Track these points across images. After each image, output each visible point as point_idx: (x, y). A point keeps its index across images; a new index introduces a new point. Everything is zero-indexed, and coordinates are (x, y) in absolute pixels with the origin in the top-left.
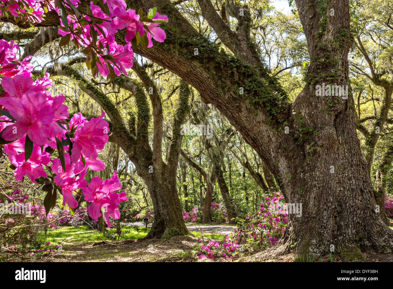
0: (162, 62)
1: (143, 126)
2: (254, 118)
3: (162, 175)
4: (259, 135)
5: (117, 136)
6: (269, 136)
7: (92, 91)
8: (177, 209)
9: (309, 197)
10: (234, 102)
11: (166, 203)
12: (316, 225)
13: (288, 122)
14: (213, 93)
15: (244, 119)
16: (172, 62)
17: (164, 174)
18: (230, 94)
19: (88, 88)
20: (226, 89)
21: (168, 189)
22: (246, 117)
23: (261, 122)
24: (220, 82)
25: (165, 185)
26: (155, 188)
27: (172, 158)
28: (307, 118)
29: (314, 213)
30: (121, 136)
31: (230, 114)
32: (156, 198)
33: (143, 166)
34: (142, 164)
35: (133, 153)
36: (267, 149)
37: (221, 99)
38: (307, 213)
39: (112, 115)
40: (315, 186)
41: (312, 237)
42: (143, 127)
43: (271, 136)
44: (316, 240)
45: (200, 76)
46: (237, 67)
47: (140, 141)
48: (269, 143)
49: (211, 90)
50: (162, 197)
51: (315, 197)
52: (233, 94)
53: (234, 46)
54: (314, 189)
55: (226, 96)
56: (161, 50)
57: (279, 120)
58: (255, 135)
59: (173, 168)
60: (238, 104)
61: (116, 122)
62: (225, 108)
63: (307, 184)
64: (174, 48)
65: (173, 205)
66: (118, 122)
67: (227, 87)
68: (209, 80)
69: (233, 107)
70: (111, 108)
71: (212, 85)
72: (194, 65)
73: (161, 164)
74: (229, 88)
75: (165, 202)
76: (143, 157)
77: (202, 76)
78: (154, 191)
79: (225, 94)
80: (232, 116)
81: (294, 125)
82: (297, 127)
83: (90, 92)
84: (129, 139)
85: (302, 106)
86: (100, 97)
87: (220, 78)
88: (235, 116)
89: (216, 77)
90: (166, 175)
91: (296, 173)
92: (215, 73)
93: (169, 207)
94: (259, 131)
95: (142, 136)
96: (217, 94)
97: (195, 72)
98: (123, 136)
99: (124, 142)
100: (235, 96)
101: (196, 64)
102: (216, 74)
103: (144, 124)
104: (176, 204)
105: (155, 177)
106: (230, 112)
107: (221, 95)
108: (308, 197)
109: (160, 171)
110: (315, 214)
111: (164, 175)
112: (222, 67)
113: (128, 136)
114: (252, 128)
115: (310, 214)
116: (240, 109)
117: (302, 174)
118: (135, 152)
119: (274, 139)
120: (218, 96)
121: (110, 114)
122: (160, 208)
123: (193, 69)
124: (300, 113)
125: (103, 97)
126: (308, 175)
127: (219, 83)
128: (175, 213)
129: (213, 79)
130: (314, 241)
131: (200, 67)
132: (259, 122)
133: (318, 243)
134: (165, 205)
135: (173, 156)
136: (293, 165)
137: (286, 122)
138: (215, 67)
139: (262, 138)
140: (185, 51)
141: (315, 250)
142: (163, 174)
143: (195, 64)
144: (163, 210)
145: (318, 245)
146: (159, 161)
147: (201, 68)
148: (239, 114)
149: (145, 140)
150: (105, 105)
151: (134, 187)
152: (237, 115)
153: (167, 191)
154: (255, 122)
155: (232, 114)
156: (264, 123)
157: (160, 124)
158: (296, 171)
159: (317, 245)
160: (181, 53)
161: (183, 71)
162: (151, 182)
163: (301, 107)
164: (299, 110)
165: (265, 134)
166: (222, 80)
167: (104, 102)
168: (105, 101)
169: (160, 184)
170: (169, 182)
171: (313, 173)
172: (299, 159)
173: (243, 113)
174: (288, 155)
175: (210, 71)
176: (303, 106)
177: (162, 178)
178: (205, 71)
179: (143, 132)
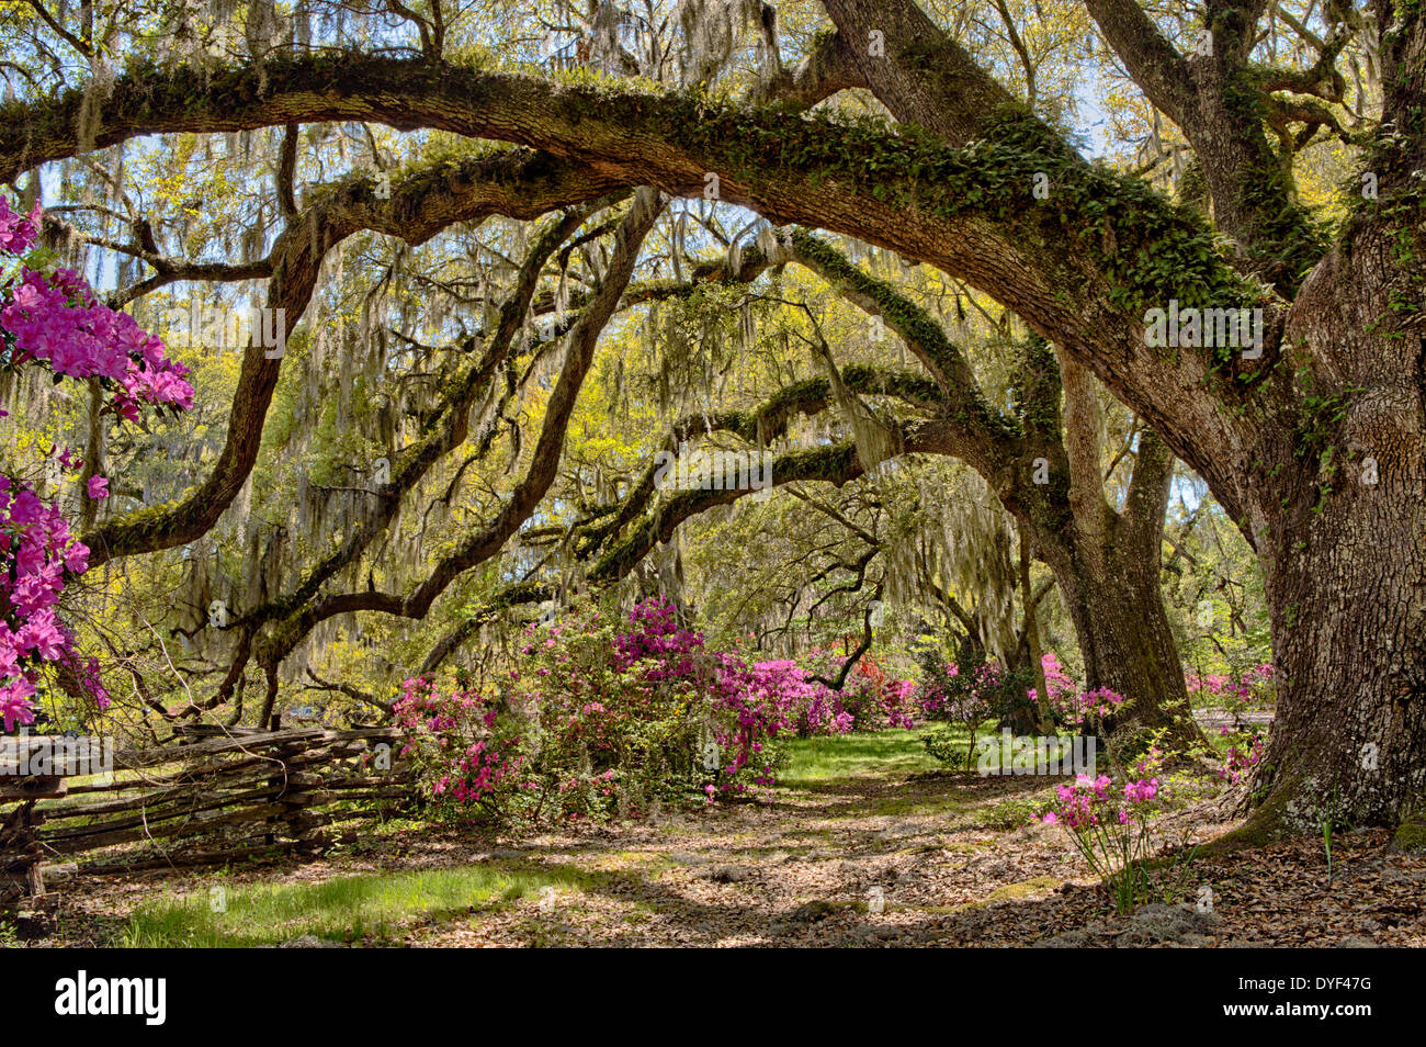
0: (882, 239)
1: (1040, 389)
2: (1170, 376)
3: (1106, 554)
4: (1194, 430)
5: (960, 435)
6: (1221, 432)
7: (874, 297)
8: (1162, 666)
9: (1316, 637)
10: (1110, 329)
11: (1118, 647)
12: (1332, 727)
13: (1275, 380)
14: (1046, 308)
15: (1144, 381)
16: (907, 232)
17: (1111, 548)
18: (1098, 303)
19: (861, 291)
20: (1084, 290)
21: (1128, 600)
22: (1150, 376)
23: (1194, 386)
24: (1062, 270)
25: (1118, 587)
26: (1082, 597)
27: (1139, 491)
28: (1325, 360)
29: (1331, 688)
30: (970, 433)
31: (1105, 367)
32: (1088, 632)
33: (1045, 525)
34: (1041, 521)
35: (1008, 486)
36: (1224, 477)
37: (1071, 325)
38: (1309, 688)
39: (940, 367)
40: (1336, 600)
41: (1311, 768)
42: (1039, 396)
43: (1227, 431)
44: (1321, 778)
45: (995, 263)
46: (1112, 211)
47: (1030, 444)
48: (1225, 454)
49: (1036, 298)
50: (1107, 629)
51: (1335, 635)
52: (1105, 303)
53: (1181, 110)
54: (1332, 608)
55: (1086, 313)
56: (870, 204)
57: (1242, 376)
58: (1185, 432)
59: (1146, 525)
60: (1121, 336)
61: (953, 387)
62: (1086, 352)
63: (1311, 591)
64: (905, 190)
65: (1144, 653)
66: (958, 387)
67: (1088, 283)
68: (1027, 269)
69: (1109, 345)
70: (934, 346)
71: (1038, 282)
72: (974, 232)
73: (1102, 516)
74: (1092, 285)
75: (1116, 645)
76: (1044, 497)
77: (1003, 259)
78: (1082, 609)
79: (1081, 308)
80: (1109, 374)
81: (1295, 389)
82: (1303, 393)
83: (870, 301)
84: (997, 441)
85: (1308, 320)
86: (898, 314)
87: (1061, 256)
88: (1119, 373)
89: (1048, 258)
90: (1119, 552)
91: (1288, 553)
92: (1042, 243)
93: (1130, 662)
94: (1194, 418)
95: (1037, 425)
96: (1055, 308)
97: (978, 251)
98: (976, 432)
99: (982, 452)
100: (1111, 310)
101: (979, 225)
102: (1047, 247)
103: (1041, 383)
104: (1156, 654)
105: (1082, 562)
106: (1105, 362)
107: (1068, 312)
108: (1312, 635)
109: (1099, 541)
110: (1334, 693)
111: (1113, 553)
112: (1064, 218)
113: (993, 434)
114: (1173, 408)
115: (1318, 693)
116: (1129, 350)
117: (1302, 557)
118: (1015, 483)
119: (1235, 443)
120: (1061, 315)
121: (933, 363)
122: (1100, 664)
123: (969, 243)
124: (1305, 345)
125: (908, 312)
126: (1317, 560)
127: (1059, 273)
128: (1153, 679)
129: (1038, 266)
130: (1313, 782)
131: (992, 232)
132: (1189, 389)
133: (1326, 790)
134: (1114, 654)
135: (1143, 485)
136: (1280, 530)
137: (1270, 379)
138: (1044, 224)
139: (1204, 439)
140: (940, 191)
141: (1308, 810)
142: (1108, 550)
143: (975, 227)
144: (1111, 672)
145: (1326, 794)
146: (1092, 506)
147: (996, 237)
148: (1128, 367)
149: (1047, 440)
150: (913, 339)
151: (1187, 581)
152: (1125, 369)
153: (1123, 607)
154: (1176, 388)
155: (1109, 369)
156: (1203, 389)
157: (1082, 380)
158: (1287, 547)
159: (1320, 795)
160: (926, 202)
161: (944, 253)
162: (1071, 577)
163: (1306, 324)
164: (1303, 337)
165: (1211, 425)
166: (1068, 263)
167: (909, 327)
168: (913, 324)
169: (1099, 585)
170: (1130, 575)
171: (1332, 553)
172: (1300, 505)
173: (1140, 363)
174: (1269, 493)
175: (1027, 239)
176: (1312, 319)
177: (1106, 564)
178: (1011, 245)
179: (1039, 413)
